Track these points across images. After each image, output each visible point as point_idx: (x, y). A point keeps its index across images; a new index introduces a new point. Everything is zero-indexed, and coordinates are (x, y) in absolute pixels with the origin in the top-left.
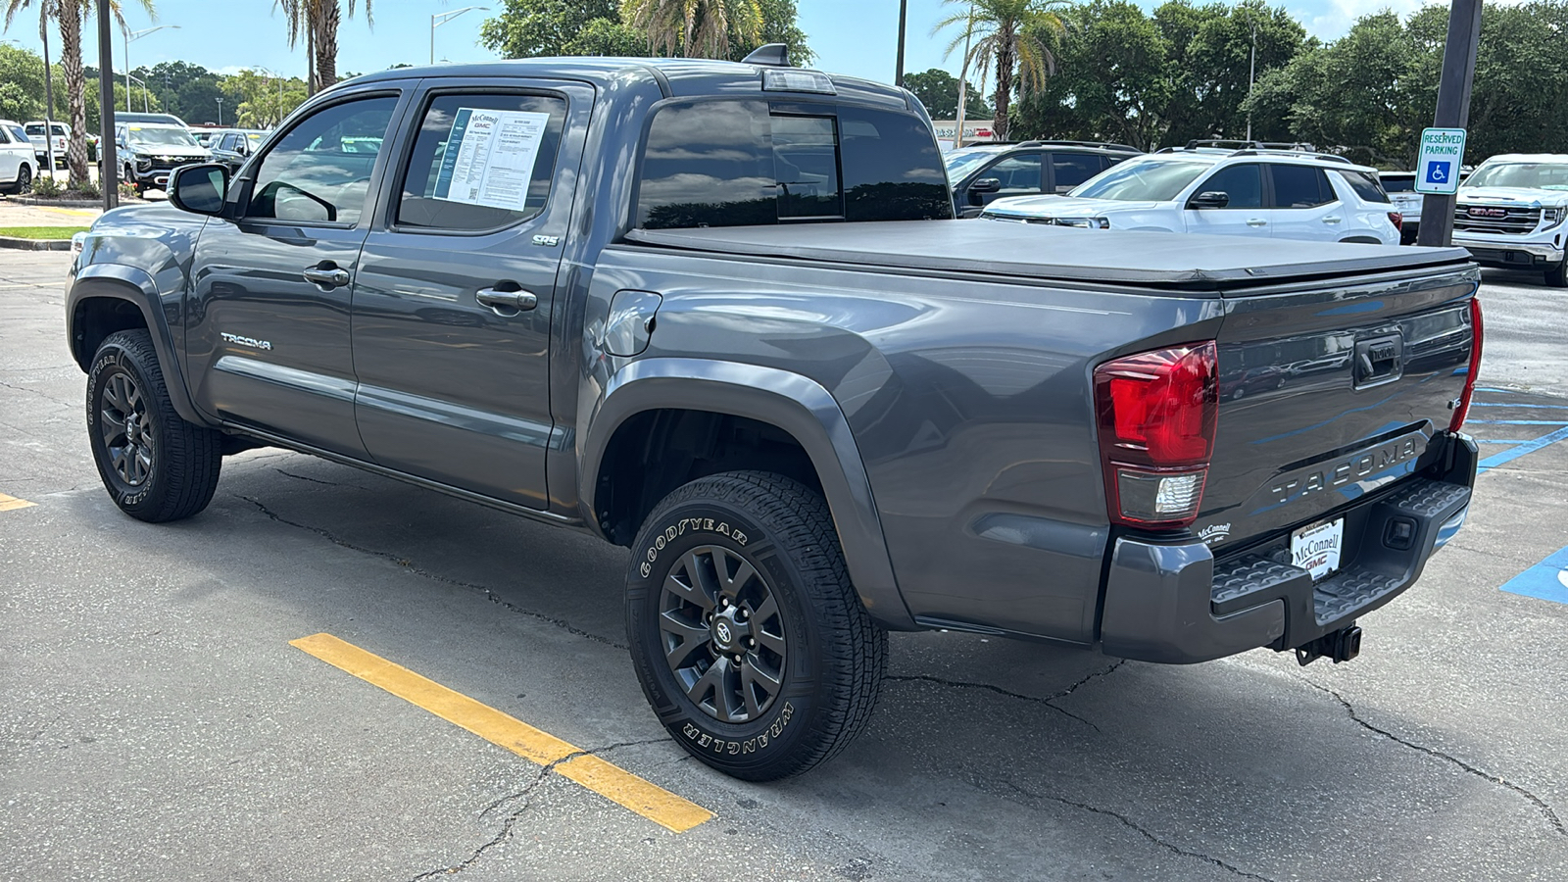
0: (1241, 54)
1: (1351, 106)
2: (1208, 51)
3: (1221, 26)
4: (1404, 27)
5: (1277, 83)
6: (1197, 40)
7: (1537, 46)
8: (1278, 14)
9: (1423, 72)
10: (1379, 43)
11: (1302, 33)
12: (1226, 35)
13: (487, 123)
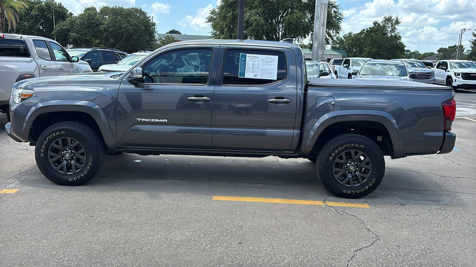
0: (50, 16)
1: (88, 33)
2: (39, 15)
3: (42, 7)
4: (98, 11)
5: (63, 26)
6: (35, 11)
7: (136, 19)
8: (59, 4)
9: (107, 25)
10: (93, 16)
11: (67, 11)
12: (44, 10)
13: (254, 58)
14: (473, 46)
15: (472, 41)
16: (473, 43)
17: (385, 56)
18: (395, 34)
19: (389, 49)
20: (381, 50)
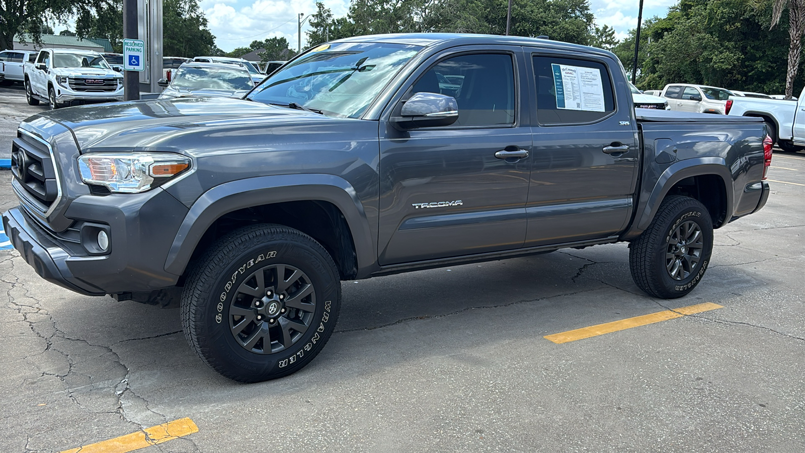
13: (571, 72)
14: (312, 41)
15: (309, 32)
16: (311, 36)
17: (183, 53)
18: (197, 16)
19: (189, 41)
20: (176, 42)
